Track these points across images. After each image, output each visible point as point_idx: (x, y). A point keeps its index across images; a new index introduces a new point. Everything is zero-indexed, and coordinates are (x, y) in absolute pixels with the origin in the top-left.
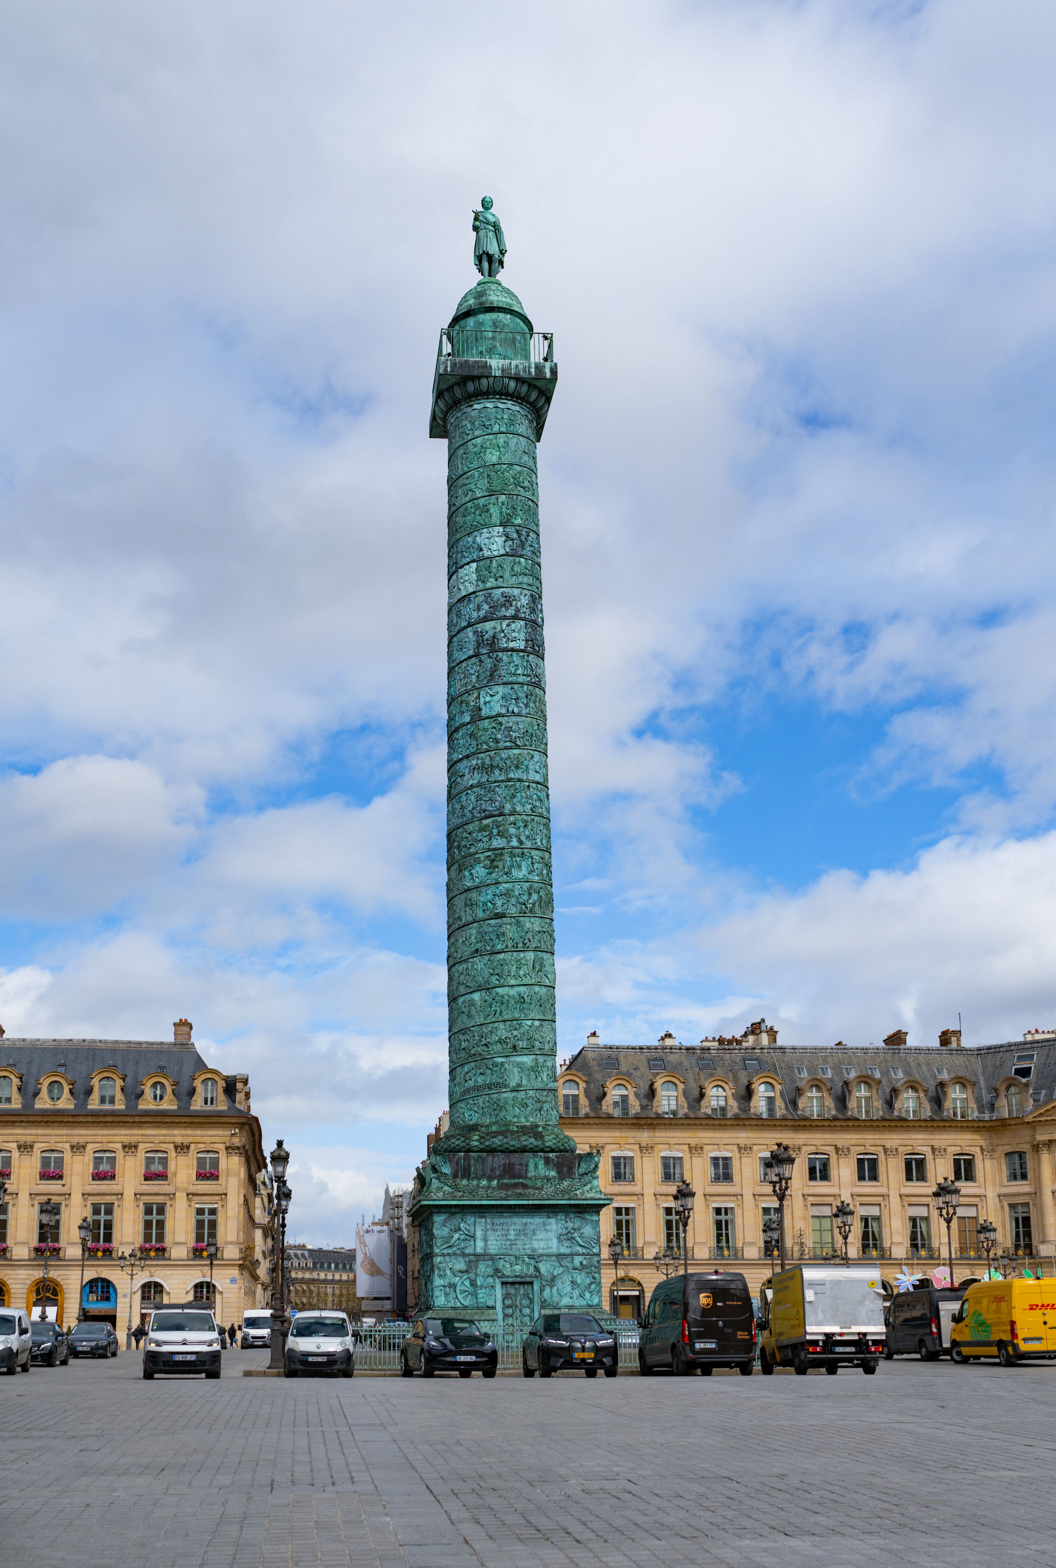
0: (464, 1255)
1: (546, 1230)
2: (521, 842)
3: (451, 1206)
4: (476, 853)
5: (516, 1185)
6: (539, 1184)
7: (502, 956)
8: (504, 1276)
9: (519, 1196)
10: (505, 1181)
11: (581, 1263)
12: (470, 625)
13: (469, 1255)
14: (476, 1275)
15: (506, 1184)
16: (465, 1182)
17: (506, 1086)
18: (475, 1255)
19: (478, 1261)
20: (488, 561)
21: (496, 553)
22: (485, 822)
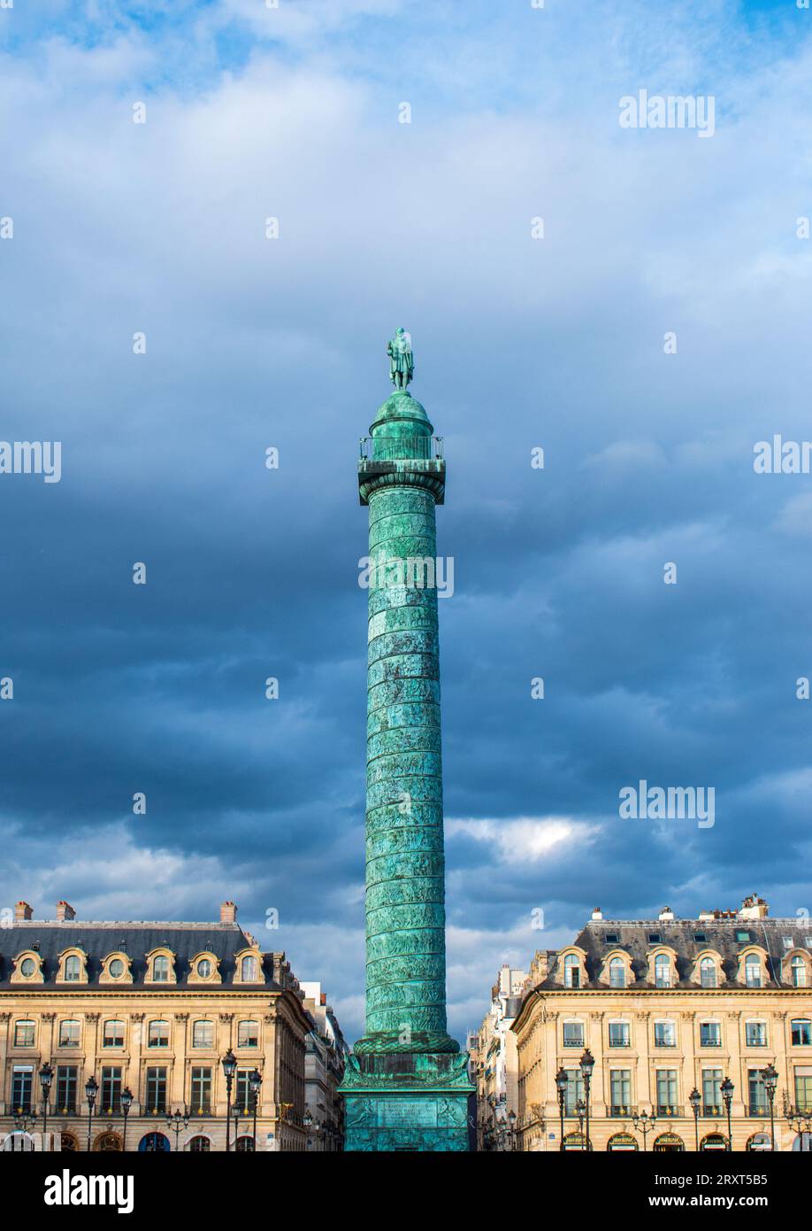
0: (368, 1128)
1: (428, 1111)
2: (417, 822)
3: (358, 1093)
4: (384, 830)
5: (406, 1078)
6: (423, 1077)
7: (401, 907)
8: (397, 1143)
9: (408, 1086)
10: (399, 1075)
11: (454, 1135)
12: (381, 658)
13: (372, 1128)
14: (377, 1143)
15: (400, 1077)
16: (369, 1075)
17: (403, 1004)
18: (377, 1128)
19: (378, 1133)
20: (394, 611)
21: (400, 605)
22: (390, 807)
